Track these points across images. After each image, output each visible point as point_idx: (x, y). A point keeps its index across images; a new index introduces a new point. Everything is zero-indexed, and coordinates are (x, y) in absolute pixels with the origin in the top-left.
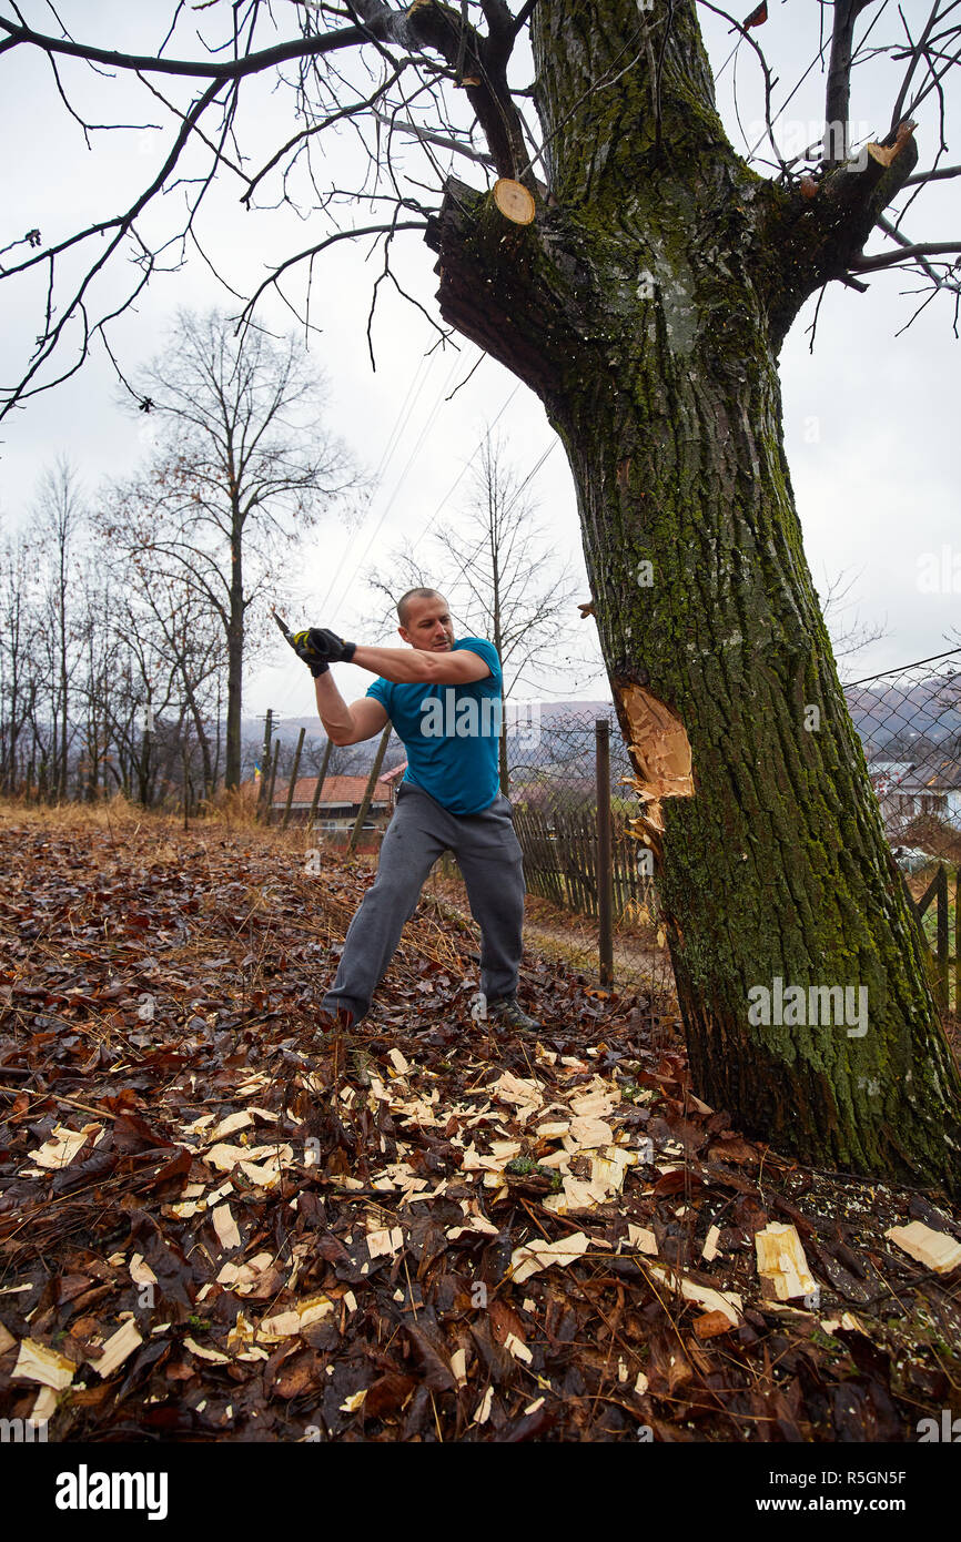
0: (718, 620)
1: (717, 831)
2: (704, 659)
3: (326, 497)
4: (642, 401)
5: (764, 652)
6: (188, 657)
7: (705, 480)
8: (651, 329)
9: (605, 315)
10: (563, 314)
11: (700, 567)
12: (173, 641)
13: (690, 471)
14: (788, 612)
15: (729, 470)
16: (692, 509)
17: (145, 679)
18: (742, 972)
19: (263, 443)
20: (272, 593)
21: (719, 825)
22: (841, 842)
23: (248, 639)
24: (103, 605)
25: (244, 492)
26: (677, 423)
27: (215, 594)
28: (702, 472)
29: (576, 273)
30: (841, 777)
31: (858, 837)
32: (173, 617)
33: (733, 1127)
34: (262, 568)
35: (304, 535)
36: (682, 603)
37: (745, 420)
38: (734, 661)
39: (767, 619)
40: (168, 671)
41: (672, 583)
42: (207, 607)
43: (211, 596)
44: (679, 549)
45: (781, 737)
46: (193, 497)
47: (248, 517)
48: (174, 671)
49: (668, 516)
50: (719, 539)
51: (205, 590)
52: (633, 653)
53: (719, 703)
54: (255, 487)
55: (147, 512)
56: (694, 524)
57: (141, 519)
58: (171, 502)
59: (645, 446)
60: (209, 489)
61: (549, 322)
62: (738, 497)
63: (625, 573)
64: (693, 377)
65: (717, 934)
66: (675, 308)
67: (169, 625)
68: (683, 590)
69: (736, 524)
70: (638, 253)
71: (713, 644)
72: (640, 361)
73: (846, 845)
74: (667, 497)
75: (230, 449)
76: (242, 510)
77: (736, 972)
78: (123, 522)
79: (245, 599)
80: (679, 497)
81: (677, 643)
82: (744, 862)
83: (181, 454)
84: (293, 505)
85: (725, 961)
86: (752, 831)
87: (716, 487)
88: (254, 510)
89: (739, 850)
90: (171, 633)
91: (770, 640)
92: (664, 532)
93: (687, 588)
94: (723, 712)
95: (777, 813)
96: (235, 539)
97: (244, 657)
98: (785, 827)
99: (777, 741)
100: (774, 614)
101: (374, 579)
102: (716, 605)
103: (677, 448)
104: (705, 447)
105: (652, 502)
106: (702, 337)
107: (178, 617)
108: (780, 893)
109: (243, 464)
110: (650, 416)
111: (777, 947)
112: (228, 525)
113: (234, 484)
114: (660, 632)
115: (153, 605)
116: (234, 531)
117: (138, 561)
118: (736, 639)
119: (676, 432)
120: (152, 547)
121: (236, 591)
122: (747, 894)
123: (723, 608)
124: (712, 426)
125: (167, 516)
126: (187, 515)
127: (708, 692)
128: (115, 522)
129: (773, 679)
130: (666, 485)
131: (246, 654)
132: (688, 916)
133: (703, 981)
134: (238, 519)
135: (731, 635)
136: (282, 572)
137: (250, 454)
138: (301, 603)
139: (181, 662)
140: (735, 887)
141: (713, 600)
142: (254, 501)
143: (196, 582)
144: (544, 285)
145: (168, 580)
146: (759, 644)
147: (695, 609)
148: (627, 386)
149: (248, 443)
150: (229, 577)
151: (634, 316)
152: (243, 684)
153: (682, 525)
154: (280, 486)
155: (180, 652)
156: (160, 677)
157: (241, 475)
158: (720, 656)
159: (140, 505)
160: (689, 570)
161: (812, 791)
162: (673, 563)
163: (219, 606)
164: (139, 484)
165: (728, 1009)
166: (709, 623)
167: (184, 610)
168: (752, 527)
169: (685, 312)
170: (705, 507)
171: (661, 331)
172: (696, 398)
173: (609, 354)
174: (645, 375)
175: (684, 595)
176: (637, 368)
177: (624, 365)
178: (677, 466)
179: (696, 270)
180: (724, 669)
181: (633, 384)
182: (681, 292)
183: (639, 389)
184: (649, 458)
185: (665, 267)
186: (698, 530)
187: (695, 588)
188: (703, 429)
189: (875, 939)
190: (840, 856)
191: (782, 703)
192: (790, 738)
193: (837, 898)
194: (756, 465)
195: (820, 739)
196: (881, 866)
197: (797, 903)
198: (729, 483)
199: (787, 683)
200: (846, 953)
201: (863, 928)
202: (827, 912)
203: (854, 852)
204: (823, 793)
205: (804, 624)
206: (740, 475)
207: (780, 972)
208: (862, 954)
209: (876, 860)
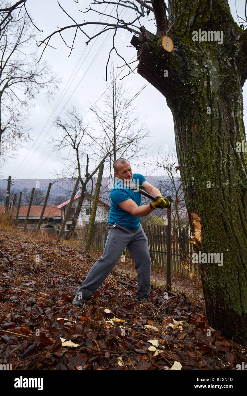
0: (222, 177)
1: (219, 242)
2: (217, 189)
4: (201, 106)
5: (236, 187)
7: (220, 132)
8: (205, 83)
11: (217, 160)
13: (215, 130)
14: (243, 175)
15: (227, 129)
16: (215, 141)
18: (226, 286)
21: (220, 240)
28: (219, 129)
29: (182, 62)
33: (222, 335)
36: (211, 171)
37: (233, 113)
38: (227, 190)
39: (237, 177)
41: (208, 164)
44: (211, 154)
45: (240, 214)
49: (208, 143)
50: (223, 151)
52: (194, 185)
53: (221, 203)
56: (216, 146)
59: (202, 120)
61: (173, 78)
64: (218, 99)
65: (218, 274)
68: (211, 167)
70: (203, 56)
71: (220, 184)
72: (201, 93)
74: (208, 137)
76: (1, 90)
77: (224, 286)
80: (211, 137)
85: (221, 282)
87: (223, 135)
92: (206, 148)
93: (213, 166)
94: (223, 205)
98: (240, 241)
102: (222, 172)
103: (211, 121)
104: (220, 121)
105: (203, 138)
106: (221, 86)
108: (238, 261)
110: (204, 110)
111: (237, 278)
114: (204, 180)
118: (227, 183)
123: (224, 173)
124: (223, 115)
127: (218, 199)
129: (238, 196)
130: (207, 133)
132: (209, 268)
133: (213, 289)
140: (225, 259)
141: (221, 171)
144: (172, 66)
146: (234, 185)
151: (200, 78)
158: (222, 188)
160: (214, 161)
162: (209, 158)
165: (221, 298)
166: (219, 178)
168: (233, 147)
169: (216, 77)
170: (219, 141)
171: (208, 83)
172: (218, 106)
173: (192, 90)
174: (203, 97)
175: (212, 169)
176: (200, 95)
177: (196, 94)
178: (211, 127)
179: (220, 63)
180: (223, 192)
181: (199, 100)
182: (215, 70)
183: (200, 102)
184: (202, 124)
185: (210, 61)
186: (217, 148)
187: (215, 166)
188: (220, 116)
191: (241, 203)
192: (243, 214)
194: (235, 128)
197: (243, 265)
198: (227, 133)
199: (242, 197)
206: (231, 131)
207: (238, 286)
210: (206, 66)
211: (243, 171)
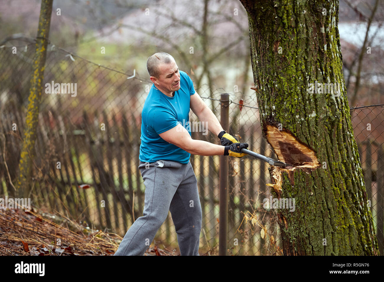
0: (308, 107)
1: (303, 184)
2: (302, 122)
4: (285, 21)
5: (323, 119)
11: (302, 87)
13: (301, 51)
14: (333, 104)
15: (315, 48)
16: (301, 64)
18: (309, 235)
21: (304, 182)
22: (345, 188)
26: (298, 30)
28: (306, 49)
31: (352, 186)
36: (295, 100)
37: (323, 28)
38: (313, 123)
39: (325, 107)
41: (292, 92)
44: (295, 80)
45: (327, 151)
49: (292, 67)
50: (310, 76)
52: (275, 115)
53: (306, 138)
56: (301, 70)
59: (286, 38)
65: (300, 222)
68: (296, 96)
71: (306, 116)
72: (286, 6)
73: (347, 189)
74: (292, 59)
77: (307, 235)
80: (296, 59)
81: (293, 115)
85: (303, 231)
87: (310, 56)
89: (310, 191)
92: (290, 72)
93: (298, 95)
94: (308, 141)
98: (326, 183)
99: (325, 152)
102: (308, 102)
103: (297, 40)
104: (307, 40)
105: (286, 60)
108: (323, 206)
111: (321, 225)
114: (286, 110)
118: (314, 115)
123: (310, 103)
124: (311, 31)
127: (303, 134)
129: (326, 130)
130: (292, 54)
132: (290, 216)
133: (294, 240)
140: (308, 204)
141: (307, 100)
146: (322, 116)
158: (308, 121)
160: (298, 88)
162: (293, 85)
165: (303, 250)
166: (304, 109)
168: (322, 71)
170: (306, 63)
172: (306, 20)
174: (288, 11)
176: (285, 8)
177: (280, 7)
178: (297, 47)
180: (309, 125)
181: (283, 14)
183: (285, 16)
184: (286, 43)
186: (303, 73)
187: (300, 95)
188: (307, 33)
189: (355, 222)
190: (345, 193)
191: (328, 138)
192: (330, 150)
193: (343, 208)
194: (325, 46)
195: (340, 150)
196: (359, 196)
197: (329, 210)
198: (315, 54)
199: (331, 131)
200: (344, 227)
201: (351, 218)
202: (339, 213)
203: (350, 191)
204: (340, 170)
205: (338, 107)
206: (320, 50)
207: (322, 235)
208: (350, 227)
209: (357, 194)
211: (332, 100)
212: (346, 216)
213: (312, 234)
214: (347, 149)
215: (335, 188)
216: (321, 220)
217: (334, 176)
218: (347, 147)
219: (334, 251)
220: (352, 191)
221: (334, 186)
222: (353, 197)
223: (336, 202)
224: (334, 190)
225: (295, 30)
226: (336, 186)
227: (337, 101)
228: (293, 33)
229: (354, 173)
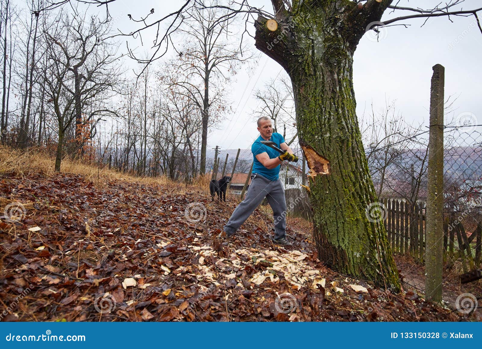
0: (324, 130)
1: (321, 185)
2: (319, 140)
3: (241, 62)
4: (307, 71)
6: (188, 126)
7: (323, 92)
8: (310, 51)
9: (298, 48)
10: (287, 48)
11: (320, 116)
12: (183, 119)
15: (330, 89)
16: (318, 100)
17: (173, 133)
19: (218, 42)
20: (219, 101)
21: (322, 183)
23: (210, 118)
24: (158, 106)
25: (210, 62)
26: (316, 77)
27: (198, 101)
28: (322, 90)
29: (291, 37)
30: (356, 173)
31: (359, 189)
32: (183, 110)
34: (216, 92)
35: (232, 78)
36: (314, 125)
37: (336, 75)
38: (327, 141)
39: (337, 130)
40: (181, 130)
41: (312, 120)
42: (195, 107)
43: (197, 102)
44: (315, 111)
46: (192, 64)
47: (211, 72)
48: (183, 131)
49: (312, 102)
50: (325, 108)
51: (195, 100)
52: (303, 137)
54: (214, 60)
55: (175, 71)
56: (319, 104)
57: (173, 74)
58: (184, 67)
59: (308, 83)
60: (197, 61)
61: (284, 50)
62: (332, 97)
63: (301, 116)
64: (321, 64)
66: (318, 45)
67: (182, 114)
69: (331, 104)
70: (309, 30)
72: (307, 60)
74: (312, 97)
75: (205, 45)
76: (209, 69)
77: (325, 223)
78: (167, 74)
79: (209, 103)
81: (313, 135)
82: (327, 194)
83: (188, 48)
84: (228, 66)
86: (330, 185)
87: (326, 94)
88: (214, 69)
90: (182, 116)
91: (337, 136)
92: (311, 106)
93: (316, 121)
95: (336, 181)
96: (206, 80)
97: (208, 125)
100: (339, 129)
101: (259, 95)
102: (323, 126)
103: (316, 83)
106: (324, 53)
107: (185, 110)
108: (336, 202)
109: (210, 51)
110: (309, 75)
111: (335, 216)
112: (204, 75)
113: (207, 59)
115: (176, 105)
116: (206, 77)
117: (172, 89)
119: (316, 79)
120: (177, 84)
121: (206, 100)
122: (327, 202)
123: (325, 127)
124: (326, 77)
125: (182, 72)
126: (189, 71)
128: (163, 74)
131: (209, 125)
134: (207, 72)
135: (327, 134)
136: (224, 93)
137: (212, 47)
138: (230, 105)
139: (185, 128)
140: (325, 200)
142: (214, 65)
143: (192, 97)
145: (182, 96)
146: (334, 136)
147: (318, 127)
148: (303, 67)
149: (212, 42)
150: (203, 95)
151: (306, 48)
152: (208, 136)
153: (316, 104)
154: (224, 59)
155: (185, 123)
156: (179, 134)
157: (209, 56)
158: (323, 139)
159: (173, 68)
160: (317, 116)
161: (346, 176)
162: (313, 115)
163: (200, 106)
164: (172, 60)
167: (187, 107)
168: (335, 104)
169: (321, 46)
170: (322, 99)
171: (313, 52)
172: (322, 70)
173: (299, 58)
174: (308, 64)
175: (315, 123)
176: (306, 62)
177: (303, 62)
178: (316, 89)
179: (325, 34)
180: (324, 143)
181: (305, 66)
182: (320, 40)
183: (306, 68)
184: (308, 86)
185: (317, 33)
186: (320, 106)
187: (318, 121)
188: (323, 78)
189: (362, 216)
190: (353, 193)
191: (339, 152)
192: (341, 162)
193: (351, 204)
194: (338, 88)
195: (350, 162)
196: (367, 198)
197: (340, 205)
198: (329, 93)
199: (341, 147)
200: (353, 219)
201: (358, 213)
202: (348, 208)
203: (357, 193)
204: (349, 176)
205: (348, 131)
206: (333, 90)
207: (335, 223)
208: (357, 220)
209: (364, 196)
210: (311, 38)
211: (343, 125)
212: (354, 211)
213: (328, 222)
214: (356, 161)
215: (345, 190)
216: (334, 213)
217: (344, 181)
218: (356, 160)
219: (344, 236)
220: (360, 193)
221: (344, 188)
222: (360, 198)
223: (346, 199)
224: (344, 191)
225: (314, 77)
226: (346, 188)
227: (348, 127)
228: (313, 79)
229: (362, 180)
